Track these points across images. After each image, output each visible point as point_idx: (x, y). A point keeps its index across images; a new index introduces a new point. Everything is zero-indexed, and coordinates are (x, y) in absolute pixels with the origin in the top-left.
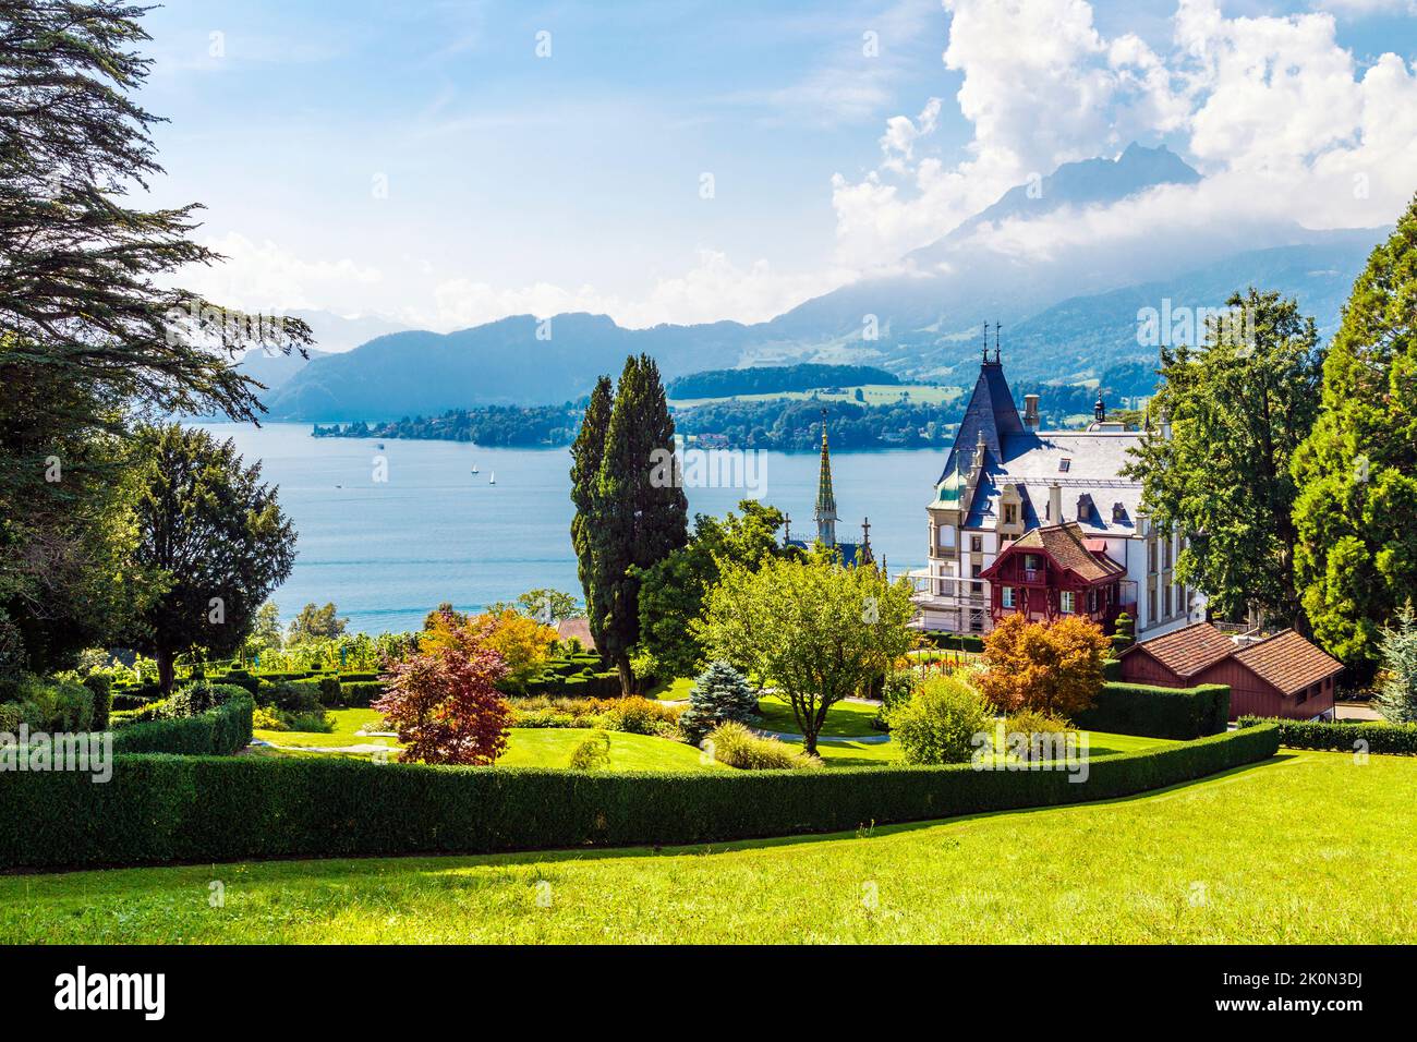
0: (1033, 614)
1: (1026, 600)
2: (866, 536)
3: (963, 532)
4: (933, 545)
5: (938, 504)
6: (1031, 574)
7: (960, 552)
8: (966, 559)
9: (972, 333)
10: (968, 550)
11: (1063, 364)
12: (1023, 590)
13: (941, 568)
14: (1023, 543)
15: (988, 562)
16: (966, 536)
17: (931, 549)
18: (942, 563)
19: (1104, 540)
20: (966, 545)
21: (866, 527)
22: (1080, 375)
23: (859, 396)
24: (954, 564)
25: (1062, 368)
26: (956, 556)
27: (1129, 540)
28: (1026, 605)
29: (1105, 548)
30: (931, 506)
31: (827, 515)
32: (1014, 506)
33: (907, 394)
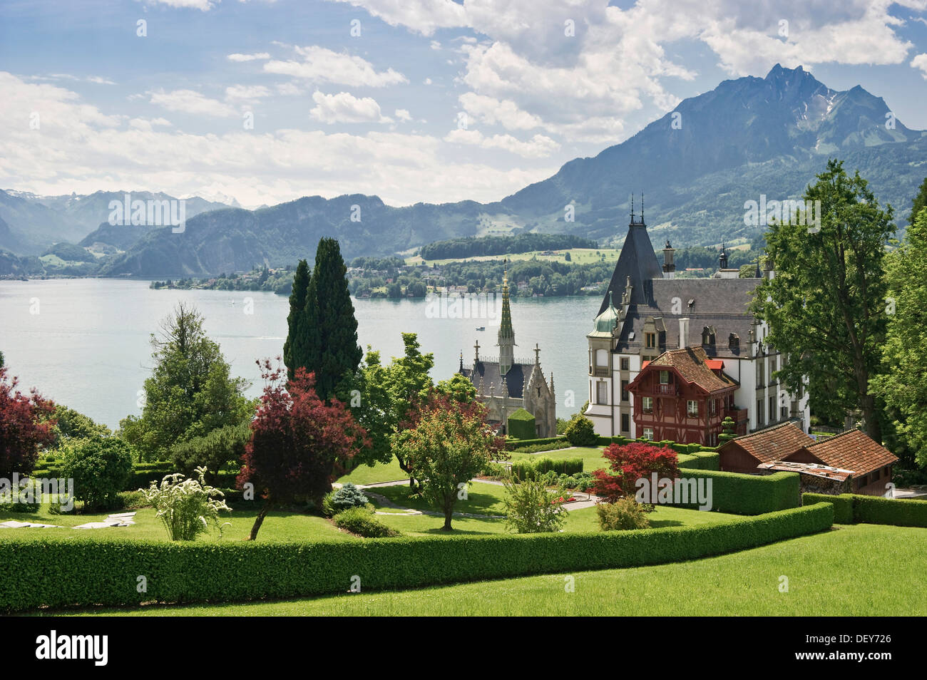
0: (666, 418)
1: (661, 407)
2: (537, 358)
3: (614, 355)
4: (591, 365)
5: (595, 333)
6: (664, 386)
7: (613, 370)
8: (617, 376)
9: (654, 209)
10: (619, 369)
11: (723, 233)
12: (658, 400)
13: (598, 383)
14: (658, 363)
15: (632, 378)
16: (617, 358)
17: (591, 367)
18: (598, 379)
19: (722, 360)
20: (617, 365)
21: (537, 351)
22: (736, 241)
23: (568, 258)
24: (608, 380)
25: (723, 236)
26: (609, 374)
27: (742, 361)
28: (660, 411)
29: (723, 366)
30: (591, 335)
31: (507, 341)
32: (653, 335)
33: (604, 256)
